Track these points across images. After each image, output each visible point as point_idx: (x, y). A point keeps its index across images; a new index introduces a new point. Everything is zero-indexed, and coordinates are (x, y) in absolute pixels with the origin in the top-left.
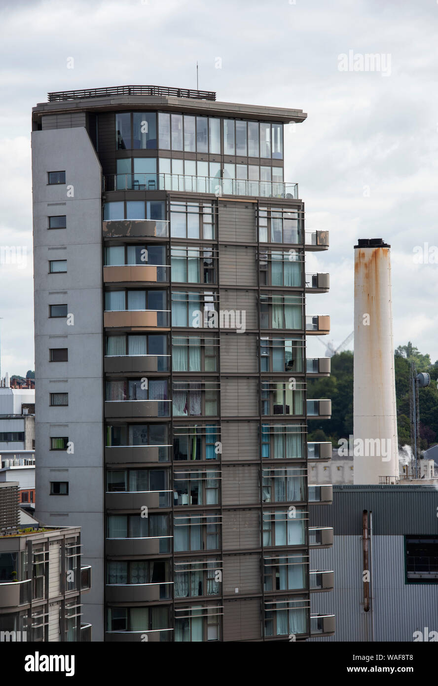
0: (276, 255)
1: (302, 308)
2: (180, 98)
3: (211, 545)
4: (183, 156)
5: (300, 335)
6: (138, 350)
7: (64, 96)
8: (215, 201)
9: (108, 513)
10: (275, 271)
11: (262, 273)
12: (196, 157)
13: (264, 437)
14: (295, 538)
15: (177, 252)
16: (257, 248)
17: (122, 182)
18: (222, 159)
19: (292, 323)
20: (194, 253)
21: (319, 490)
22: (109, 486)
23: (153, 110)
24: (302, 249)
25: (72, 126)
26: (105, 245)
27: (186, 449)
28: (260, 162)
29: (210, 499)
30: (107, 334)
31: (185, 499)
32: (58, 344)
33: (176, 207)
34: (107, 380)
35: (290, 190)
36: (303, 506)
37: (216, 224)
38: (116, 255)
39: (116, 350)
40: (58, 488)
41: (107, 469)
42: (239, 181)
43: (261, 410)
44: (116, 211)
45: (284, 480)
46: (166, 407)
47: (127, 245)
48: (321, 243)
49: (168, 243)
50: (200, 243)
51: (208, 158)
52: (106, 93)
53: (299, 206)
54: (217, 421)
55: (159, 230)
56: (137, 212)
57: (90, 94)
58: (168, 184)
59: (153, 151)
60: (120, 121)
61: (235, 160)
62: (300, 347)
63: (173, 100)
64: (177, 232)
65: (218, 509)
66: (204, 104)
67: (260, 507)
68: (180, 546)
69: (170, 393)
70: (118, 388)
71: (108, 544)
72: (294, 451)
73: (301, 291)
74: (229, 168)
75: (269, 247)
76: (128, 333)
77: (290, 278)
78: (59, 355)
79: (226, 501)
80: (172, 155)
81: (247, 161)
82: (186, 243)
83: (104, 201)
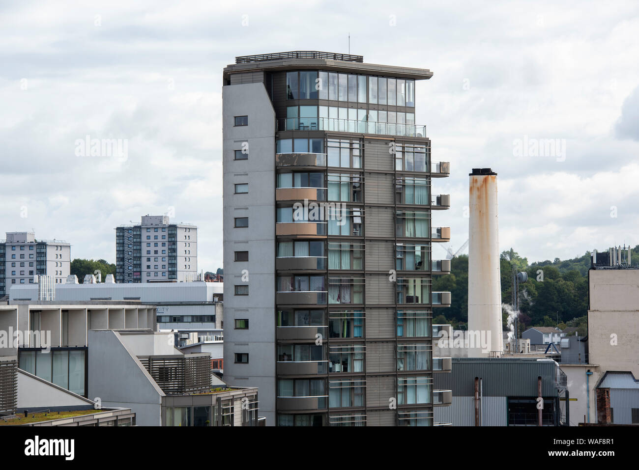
0: (409, 181)
1: (429, 221)
2: (335, 61)
3: (358, 403)
4: (338, 104)
5: (427, 242)
6: (302, 253)
7: (248, 59)
8: (362, 139)
9: (279, 378)
10: (408, 192)
11: (398, 194)
12: (348, 105)
13: (399, 320)
14: (423, 398)
15: (332, 178)
16: (394, 175)
17: (291, 124)
18: (368, 107)
19: (420, 233)
20: (345, 179)
21: (441, 362)
22: (279, 357)
23: (316, 70)
24: (429, 176)
25: (253, 82)
26: (278, 172)
27: (338, 329)
28: (397, 109)
29: (357, 367)
30: (278, 240)
31: (338, 368)
32: (241, 248)
33: (332, 143)
34: (278, 275)
35: (420, 131)
36: (429, 373)
37: (362, 156)
38: (286, 180)
39: (285, 252)
40: (241, 358)
41: (278, 344)
42: (381, 124)
43: (396, 299)
44: (286, 146)
45: (414, 354)
46: (323, 297)
47: (294, 172)
48: (443, 172)
49: (325, 171)
50: (350, 171)
51: (357, 106)
52: (280, 57)
53: (427, 143)
54: (363, 308)
55: (319, 161)
56: (302, 147)
57: (267, 58)
58: (326, 126)
59: (315, 100)
60: (290, 79)
61: (378, 107)
62: (427, 251)
63: (330, 62)
64: (333, 163)
65: (363, 376)
66: (354, 65)
67: (395, 375)
68: (333, 403)
69: (326, 286)
70: (286, 282)
71: (278, 401)
72: (422, 332)
73: (428, 208)
74: (373, 114)
75: (403, 174)
76: (295, 240)
77: (419, 197)
78: (242, 256)
79: (369, 370)
80: (329, 103)
81: (387, 108)
82: (340, 171)
83: (277, 139)
